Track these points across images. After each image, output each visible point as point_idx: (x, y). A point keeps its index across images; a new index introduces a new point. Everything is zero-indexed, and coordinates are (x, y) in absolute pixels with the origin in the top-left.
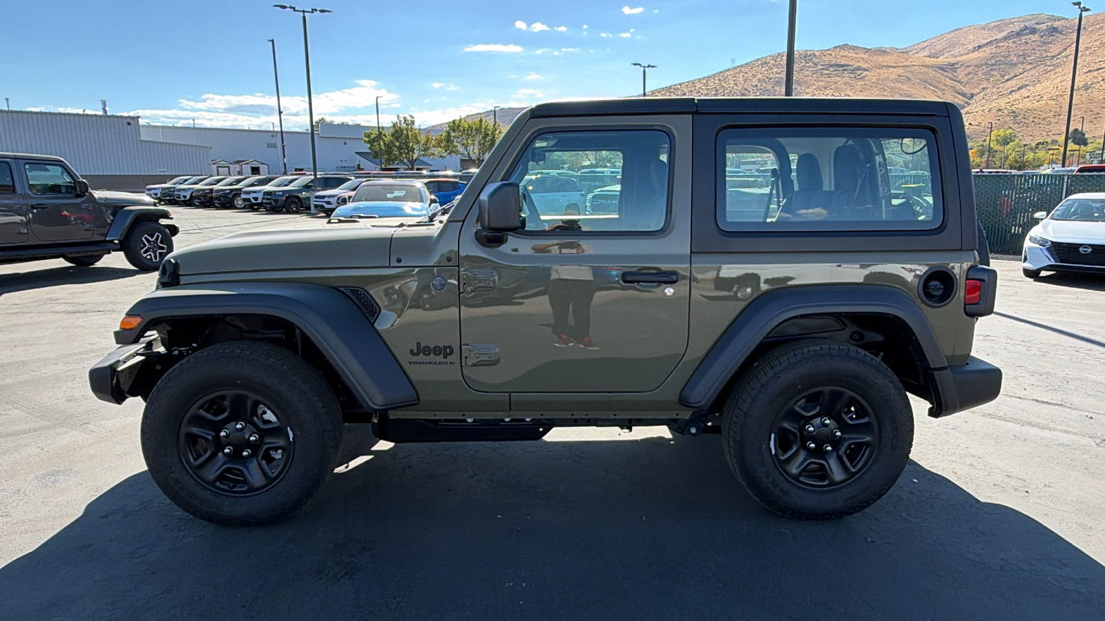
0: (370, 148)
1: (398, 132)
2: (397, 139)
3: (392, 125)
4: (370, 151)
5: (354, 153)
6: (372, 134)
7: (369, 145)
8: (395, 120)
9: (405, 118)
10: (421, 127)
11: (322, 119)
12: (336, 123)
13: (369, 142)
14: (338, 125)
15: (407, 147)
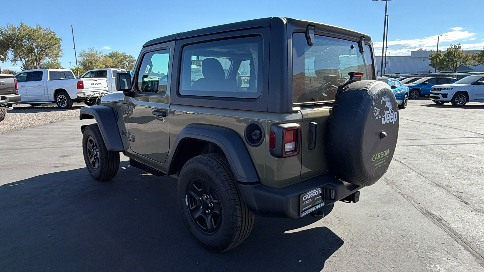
0: (431, 62)
1: (449, 53)
2: (448, 57)
3: (447, 50)
4: (431, 64)
5: (428, 65)
6: (433, 55)
7: (431, 61)
8: (449, 47)
9: (455, 46)
10: (464, 50)
11: (421, 49)
12: (428, 51)
13: (431, 59)
14: (429, 51)
15: (453, 61)
